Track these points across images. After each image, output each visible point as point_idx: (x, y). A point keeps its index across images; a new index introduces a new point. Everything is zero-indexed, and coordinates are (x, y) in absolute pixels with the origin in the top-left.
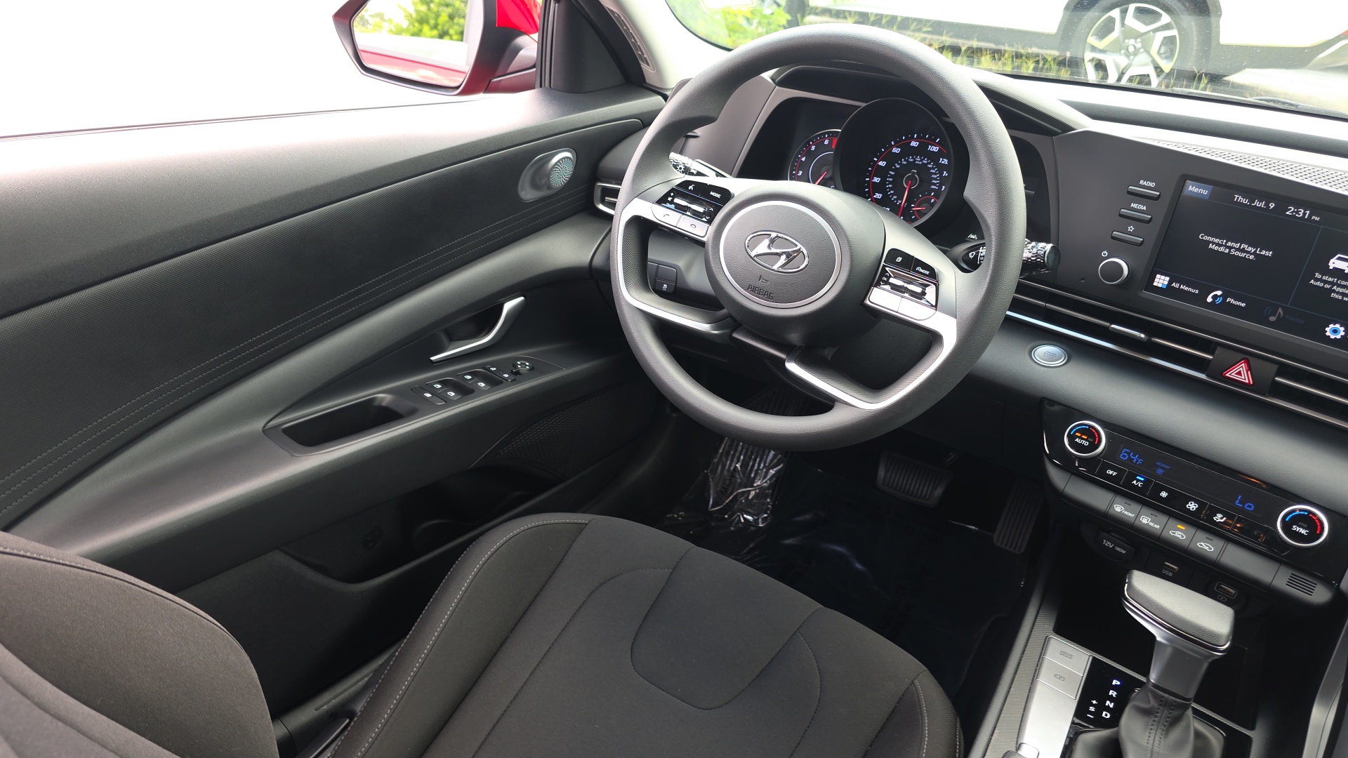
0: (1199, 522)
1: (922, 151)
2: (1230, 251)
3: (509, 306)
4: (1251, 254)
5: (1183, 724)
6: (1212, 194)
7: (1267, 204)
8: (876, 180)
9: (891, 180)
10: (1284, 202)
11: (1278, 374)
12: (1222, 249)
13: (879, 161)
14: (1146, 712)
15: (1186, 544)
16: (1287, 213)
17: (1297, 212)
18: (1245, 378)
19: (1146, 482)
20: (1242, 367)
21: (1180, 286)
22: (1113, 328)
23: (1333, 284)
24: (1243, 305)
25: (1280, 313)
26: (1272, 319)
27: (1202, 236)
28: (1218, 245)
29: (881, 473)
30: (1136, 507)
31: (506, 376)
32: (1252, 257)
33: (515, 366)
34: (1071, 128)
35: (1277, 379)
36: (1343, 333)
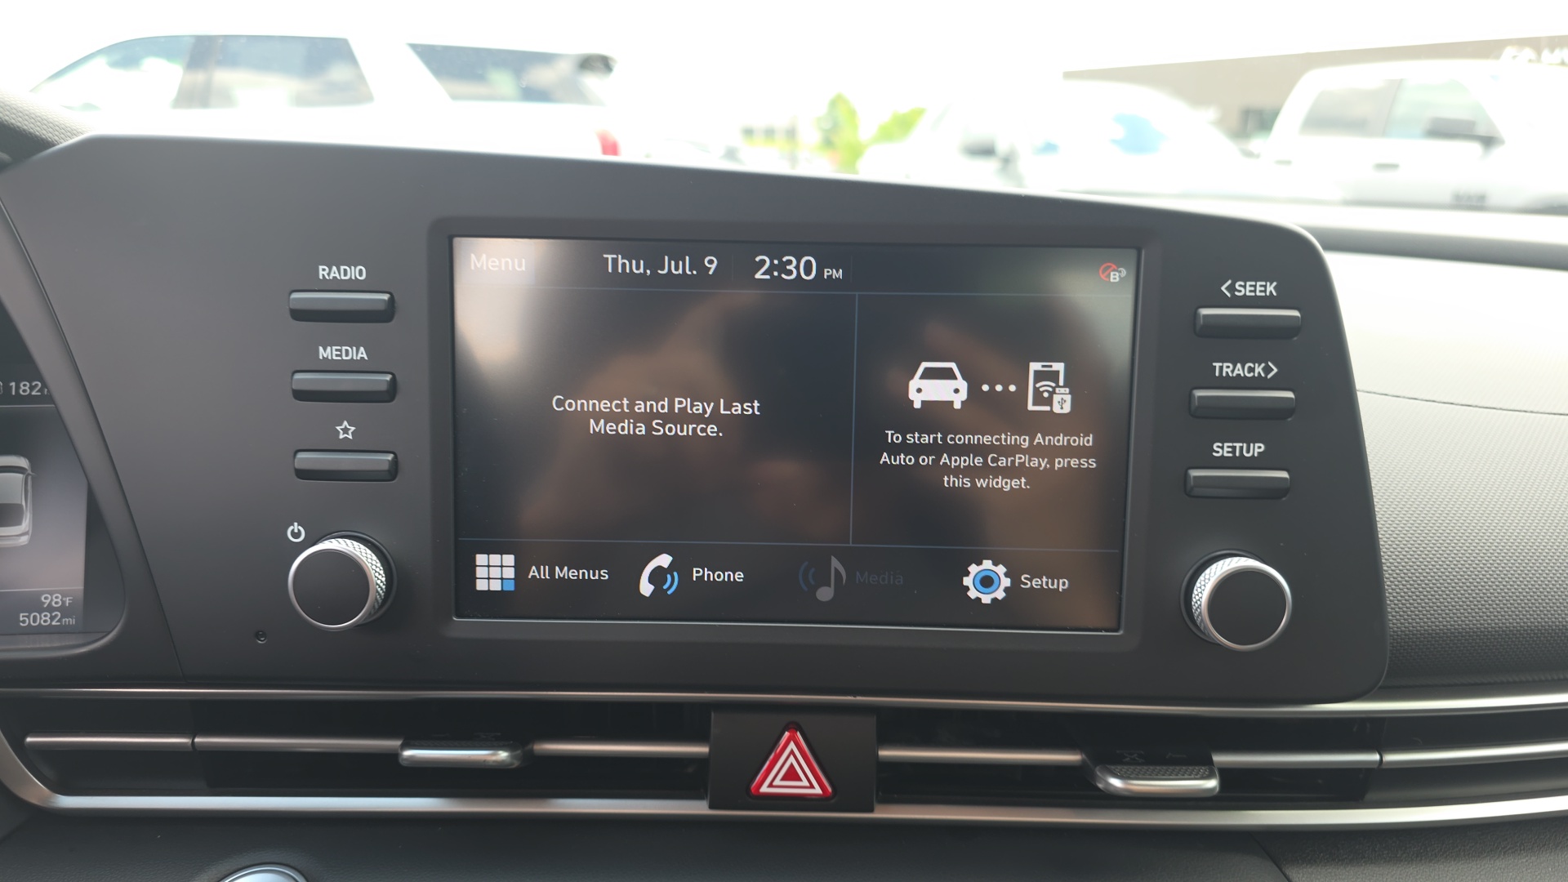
2: (649, 428)
4: (708, 422)
7: (697, 264)
10: (737, 245)
12: (625, 428)
16: (758, 276)
17: (782, 267)
18: (809, 785)
20: (792, 752)
21: (552, 572)
22: (411, 758)
23: (935, 449)
24: (739, 576)
25: (837, 571)
26: (825, 594)
27: (560, 403)
28: (610, 417)
32: (712, 430)
34: (49, 144)
35: (885, 753)
36: (1006, 582)
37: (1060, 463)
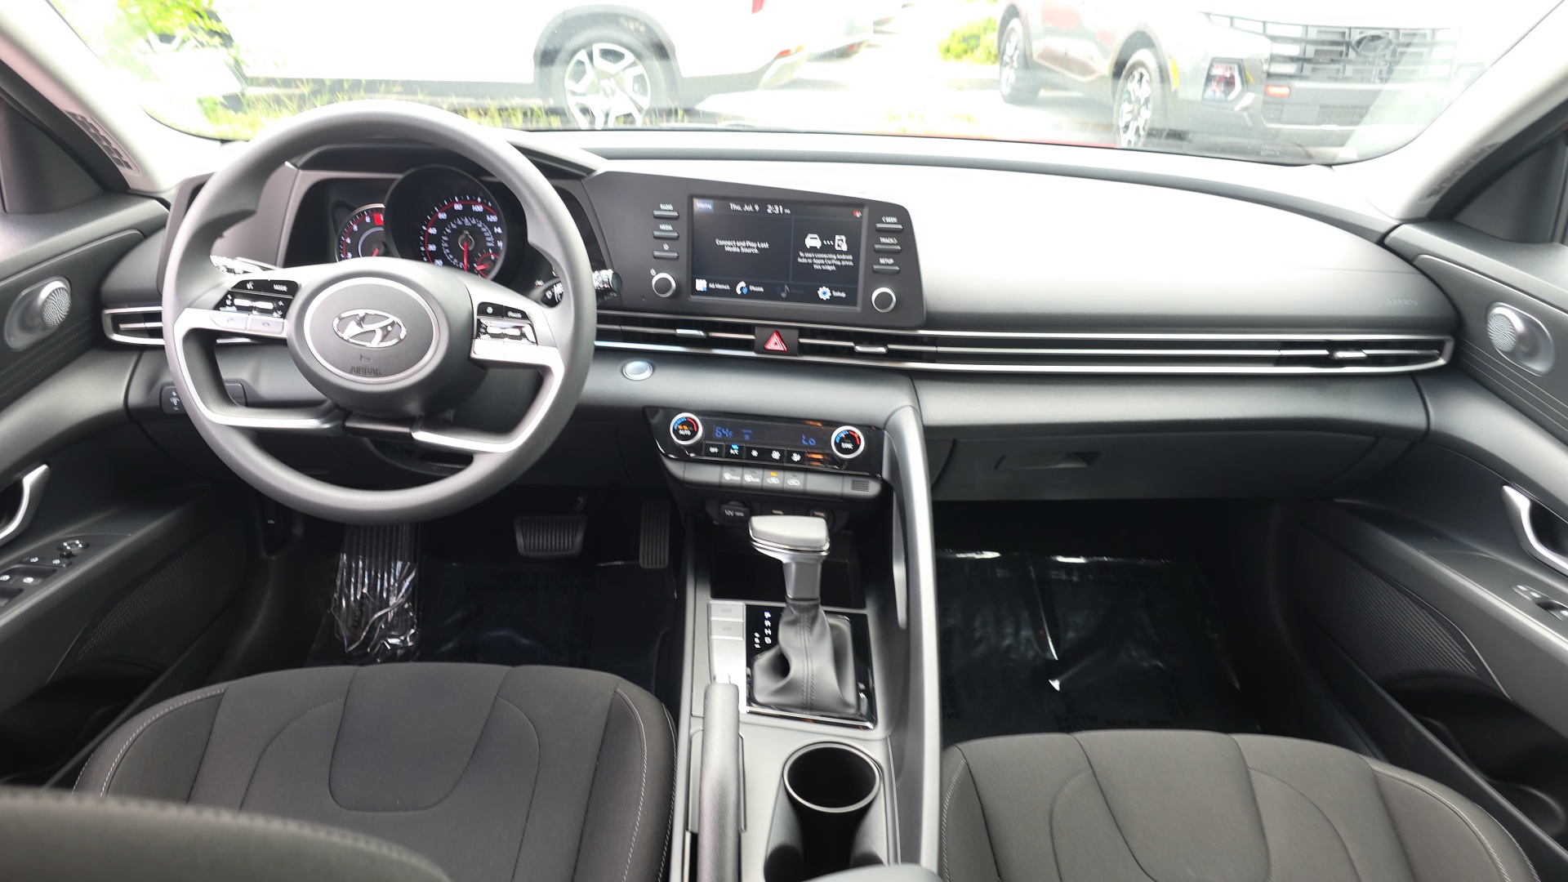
0: (785, 465)
1: (467, 212)
2: (740, 250)
3: (30, 480)
4: (755, 248)
5: (819, 620)
6: (714, 207)
7: (754, 208)
8: (432, 248)
9: (446, 245)
10: (764, 203)
11: (801, 336)
12: (734, 249)
13: (427, 228)
14: (793, 623)
15: (780, 486)
16: (768, 211)
17: (774, 209)
18: (780, 347)
19: (740, 448)
20: (775, 338)
21: (715, 286)
22: (679, 334)
23: (812, 258)
24: (762, 289)
25: (786, 290)
26: (783, 294)
27: (718, 242)
28: (731, 246)
29: (520, 540)
30: (739, 470)
31: (57, 562)
32: (756, 251)
33: (63, 549)
34: (593, 171)
35: (802, 341)
36: (830, 294)
37: (843, 263)
